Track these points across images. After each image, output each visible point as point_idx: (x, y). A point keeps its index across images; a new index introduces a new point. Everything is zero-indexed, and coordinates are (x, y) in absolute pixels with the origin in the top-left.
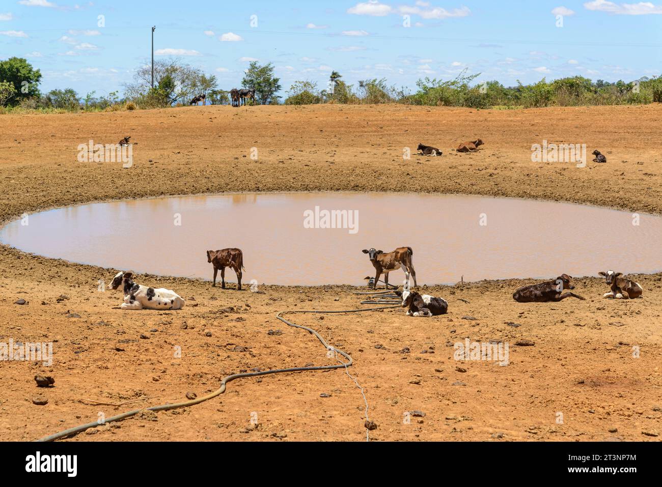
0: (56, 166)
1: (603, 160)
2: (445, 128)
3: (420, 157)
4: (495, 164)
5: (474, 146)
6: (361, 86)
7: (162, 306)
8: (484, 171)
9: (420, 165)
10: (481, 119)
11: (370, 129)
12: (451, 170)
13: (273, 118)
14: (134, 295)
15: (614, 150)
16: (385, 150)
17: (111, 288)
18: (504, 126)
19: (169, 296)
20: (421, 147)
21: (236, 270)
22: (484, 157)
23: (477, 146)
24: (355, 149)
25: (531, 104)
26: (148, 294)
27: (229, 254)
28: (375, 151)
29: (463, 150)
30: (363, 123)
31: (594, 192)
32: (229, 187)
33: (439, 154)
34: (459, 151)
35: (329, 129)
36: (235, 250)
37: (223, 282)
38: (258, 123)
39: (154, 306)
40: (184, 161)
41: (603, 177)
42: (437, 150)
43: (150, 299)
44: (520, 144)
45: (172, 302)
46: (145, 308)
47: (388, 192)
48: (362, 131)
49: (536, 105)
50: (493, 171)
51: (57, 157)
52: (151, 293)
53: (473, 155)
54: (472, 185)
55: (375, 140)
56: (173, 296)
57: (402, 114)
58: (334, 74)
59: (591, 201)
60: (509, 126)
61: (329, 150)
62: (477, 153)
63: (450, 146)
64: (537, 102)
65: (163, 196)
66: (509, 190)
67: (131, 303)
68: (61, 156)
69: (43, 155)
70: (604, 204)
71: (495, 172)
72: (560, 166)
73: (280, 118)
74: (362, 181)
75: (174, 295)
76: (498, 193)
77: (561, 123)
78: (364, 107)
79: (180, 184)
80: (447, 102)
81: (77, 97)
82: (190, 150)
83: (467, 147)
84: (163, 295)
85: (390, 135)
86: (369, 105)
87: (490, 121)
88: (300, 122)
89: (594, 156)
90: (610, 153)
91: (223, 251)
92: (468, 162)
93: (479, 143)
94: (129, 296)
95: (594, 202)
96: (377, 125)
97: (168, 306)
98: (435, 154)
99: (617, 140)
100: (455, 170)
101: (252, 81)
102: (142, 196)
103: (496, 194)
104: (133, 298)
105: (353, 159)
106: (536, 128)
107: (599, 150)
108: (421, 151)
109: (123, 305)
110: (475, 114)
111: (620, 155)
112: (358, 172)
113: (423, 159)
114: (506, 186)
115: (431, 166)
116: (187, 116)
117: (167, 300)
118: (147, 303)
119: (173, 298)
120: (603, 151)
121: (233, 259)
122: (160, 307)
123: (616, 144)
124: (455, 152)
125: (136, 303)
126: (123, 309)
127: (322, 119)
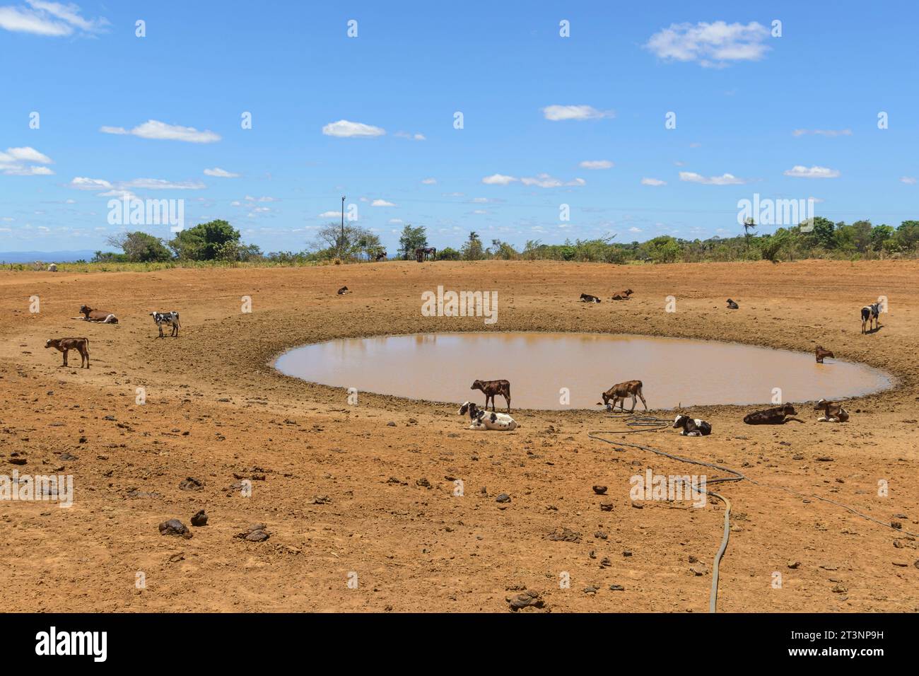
0: (293, 310)
1: (736, 307)
2: (596, 280)
3: (583, 303)
4: (646, 309)
5: (626, 295)
6: (494, 243)
7: (502, 427)
8: (639, 316)
9: (585, 311)
10: (625, 273)
11: (535, 281)
12: (611, 315)
13: (454, 271)
14: (481, 418)
15: (741, 298)
16: (553, 298)
17: (459, 414)
18: (644, 279)
19: (508, 419)
20: (583, 296)
21: (506, 397)
22: (635, 303)
23: (628, 295)
24: (528, 297)
25: (661, 261)
26: (491, 418)
27: (500, 385)
28: (545, 299)
29: (617, 298)
30: (529, 276)
31: (736, 333)
32: (437, 328)
33: (599, 301)
34: (614, 299)
35: (501, 281)
36: (505, 381)
37: (494, 407)
38: (443, 275)
39: (496, 427)
40: (393, 306)
41: (740, 320)
42: (597, 298)
43: (493, 422)
44: (662, 294)
45: (509, 424)
46: (488, 429)
47: (566, 333)
48: (529, 283)
49: (664, 262)
50: (647, 316)
51: (292, 303)
52: (494, 417)
53: (626, 302)
54: (634, 327)
55: (541, 289)
56: (509, 419)
57: (557, 269)
58: (472, 234)
59: (736, 341)
60: (648, 278)
61: (507, 298)
62: (629, 301)
63: (605, 295)
64: (665, 259)
65: (387, 335)
66: (665, 331)
67: (479, 425)
68: (296, 302)
69: (281, 301)
70: (748, 343)
71: (649, 316)
72: (701, 312)
73: (460, 272)
74: (543, 324)
75: (511, 420)
76: (656, 333)
77: (691, 276)
78: (524, 262)
79: (397, 325)
80: (591, 259)
81: (260, 251)
82: (396, 297)
83: (621, 296)
84: (503, 419)
85: (552, 285)
86: (528, 262)
87: (632, 274)
88: (477, 275)
89: (728, 303)
90: (739, 301)
91: (495, 381)
92: (624, 308)
93: (630, 292)
94: (476, 420)
95: (739, 341)
96: (540, 278)
97: (507, 427)
98: (595, 301)
99: (742, 291)
100: (615, 314)
101: (407, 239)
102: (372, 335)
103: (655, 334)
104: (480, 421)
105: (529, 305)
106: (671, 281)
107: (732, 299)
108: (583, 299)
109: (472, 427)
110: (617, 269)
111: (748, 303)
112: (536, 315)
113: (587, 305)
114: (663, 328)
115: (595, 311)
116: (384, 270)
117: (506, 423)
118: (491, 425)
119: (510, 421)
120: (734, 299)
121: (504, 389)
122: (500, 428)
123: (742, 293)
124: (611, 300)
125: (483, 425)
126: (472, 430)
127: (494, 272)
